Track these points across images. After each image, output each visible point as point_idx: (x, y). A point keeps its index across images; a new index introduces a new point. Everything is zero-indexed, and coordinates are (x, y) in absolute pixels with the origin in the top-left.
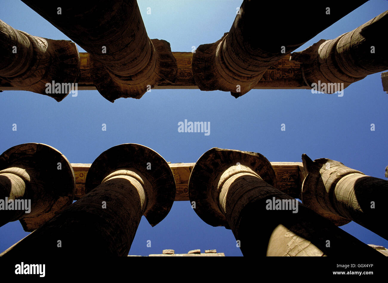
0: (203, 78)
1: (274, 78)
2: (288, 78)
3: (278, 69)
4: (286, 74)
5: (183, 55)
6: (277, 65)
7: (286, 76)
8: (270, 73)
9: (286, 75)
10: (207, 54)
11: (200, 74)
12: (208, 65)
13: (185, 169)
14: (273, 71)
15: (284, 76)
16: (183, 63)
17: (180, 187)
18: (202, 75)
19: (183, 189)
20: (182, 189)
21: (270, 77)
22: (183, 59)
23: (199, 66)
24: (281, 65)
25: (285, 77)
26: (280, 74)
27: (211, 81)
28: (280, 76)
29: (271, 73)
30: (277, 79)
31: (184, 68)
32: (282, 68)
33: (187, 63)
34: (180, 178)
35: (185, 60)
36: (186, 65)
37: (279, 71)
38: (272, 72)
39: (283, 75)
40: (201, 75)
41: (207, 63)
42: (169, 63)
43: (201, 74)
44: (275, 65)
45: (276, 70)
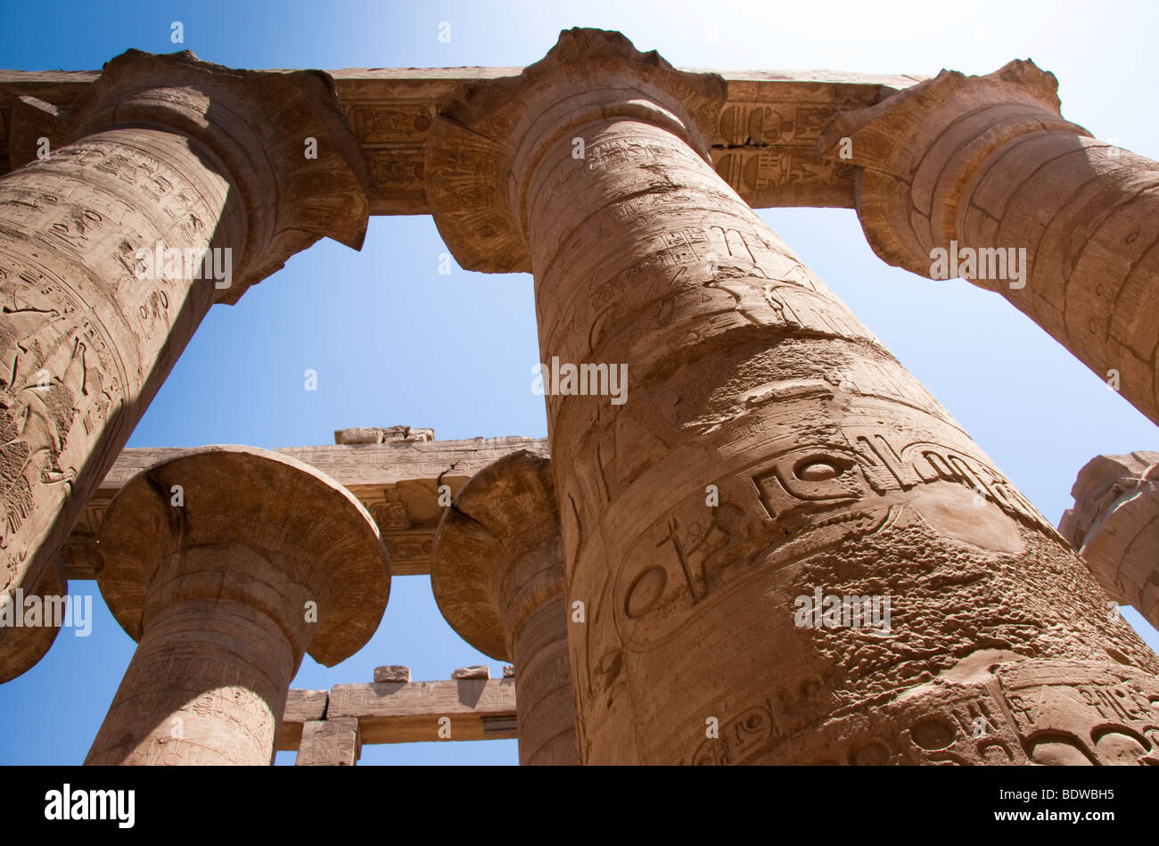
0: (471, 228)
1: (758, 182)
2: (811, 183)
3: (779, 149)
4: (808, 167)
5: (396, 92)
6: (774, 131)
7: (805, 177)
8: (744, 162)
9: (805, 171)
10: (483, 140)
11: (458, 213)
12: (489, 182)
13: (425, 486)
14: (758, 156)
15: (797, 176)
16: (399, 128)
17: (409, 537)
18: (465, 217)
19: (421, 545)
20: (417, 545)
21: (742, 179)
22: (397, 109)
23: (452, 184)
24: (791, 130)
25: (800, 180)
26: (781, 167)
27: (502, 240)
28: (783, 173)
29: (747, 164)
30: (769, 187)
31: (402, 146)
32: (795, 141)
33: (412, 123)
34: (407, 511)
35: (405, 115)
36: (409, 133)
37: (780, 156)
38: (751, 159)
39: (794, 172)
40: (461, 219)
41: (482, 176)
42: (334, 172)
43: (461, 216)
44: (765, 133)
45: (770, 150)
